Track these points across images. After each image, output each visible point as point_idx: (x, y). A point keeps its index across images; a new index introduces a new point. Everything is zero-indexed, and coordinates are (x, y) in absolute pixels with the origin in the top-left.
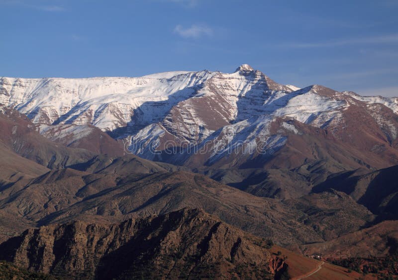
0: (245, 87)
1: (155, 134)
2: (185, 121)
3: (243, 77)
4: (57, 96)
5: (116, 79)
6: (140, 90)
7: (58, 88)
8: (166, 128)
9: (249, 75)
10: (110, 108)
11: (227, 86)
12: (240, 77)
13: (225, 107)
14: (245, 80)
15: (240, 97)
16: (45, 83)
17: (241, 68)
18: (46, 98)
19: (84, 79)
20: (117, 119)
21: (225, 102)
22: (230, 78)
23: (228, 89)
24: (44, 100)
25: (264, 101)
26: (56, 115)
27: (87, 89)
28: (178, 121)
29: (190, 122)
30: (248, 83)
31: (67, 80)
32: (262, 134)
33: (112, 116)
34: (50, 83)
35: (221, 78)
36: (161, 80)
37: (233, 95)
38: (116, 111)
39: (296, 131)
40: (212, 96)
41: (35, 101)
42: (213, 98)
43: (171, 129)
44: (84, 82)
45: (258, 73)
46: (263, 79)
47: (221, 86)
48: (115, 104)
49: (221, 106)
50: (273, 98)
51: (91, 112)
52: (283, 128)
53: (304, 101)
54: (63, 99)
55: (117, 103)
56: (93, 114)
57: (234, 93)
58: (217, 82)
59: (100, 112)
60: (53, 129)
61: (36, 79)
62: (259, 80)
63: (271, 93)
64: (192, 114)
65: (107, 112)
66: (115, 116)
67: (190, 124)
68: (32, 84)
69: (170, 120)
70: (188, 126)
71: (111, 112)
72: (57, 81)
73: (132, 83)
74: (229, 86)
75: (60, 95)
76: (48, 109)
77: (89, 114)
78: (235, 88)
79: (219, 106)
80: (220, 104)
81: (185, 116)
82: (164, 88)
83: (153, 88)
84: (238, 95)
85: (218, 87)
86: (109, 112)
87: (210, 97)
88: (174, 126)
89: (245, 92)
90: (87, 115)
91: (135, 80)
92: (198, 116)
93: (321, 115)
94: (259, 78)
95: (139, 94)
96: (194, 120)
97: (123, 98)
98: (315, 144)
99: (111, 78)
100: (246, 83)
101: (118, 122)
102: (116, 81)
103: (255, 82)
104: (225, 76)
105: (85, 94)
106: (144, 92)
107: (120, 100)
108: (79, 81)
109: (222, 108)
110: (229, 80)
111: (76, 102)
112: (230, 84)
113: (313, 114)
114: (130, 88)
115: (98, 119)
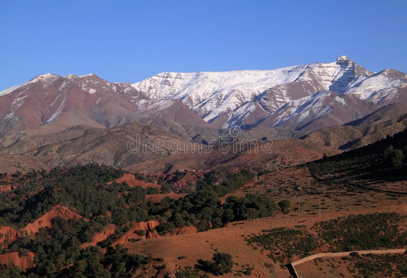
0: (339, 73)
1: (249, 109)
2: (277, 99)
3: (339, 66)
4: (203, 85)
5: (250, 72)
6: (265, 80)
7: (205, 79)
8: (262, 105)
9: (343, 64)
10: (236, 93)
11: (324, 73)
12: (336, 66)
13: (318, 89)
14: (340, 68)
15: (333, 81)
16: (198, 76)
17: (339, 59)
18: (195, 87)
19: (226, 72)
20: (239, 101)
21: (319, 85)
22: (328, 67)
23: (324, 75)
24: (193, 88)
25: (349, 83)
26: (199, 99)
27: (226, 79)
28: (271, 100)
29: (281, 100)
30: (341, 70)
31: (214, 73)
32: (316, 105)
33: (236, 98)
34: (200, 76)
35: (320, 67)
36: (284, 72)
37: (328, 80)
38: (240, 94)
39: (344, 103)
40: (308, 81)
41: (187, 89)
42: (309, 82)
43: (265, 106)
44: (226, 74)
45: (351, 62)
46: (353, 67)
47: (319, 73)
48: (240, 89)
49: (315, 88)
50: (355, 81)
51: (221, 97)
52: (335, 101)
53: (374, 81)
54: (207, 87)
55: (243, 89)
56: (223, 98)
57: (329, 78)
58: (316, 70)
59: (228, 96)
60: (148, 103)
61: (192, 73)
62: (350, 68)
63: (354, 77)
64: (284, 94)
65: (233, 96)
66: (238, 98)
67: (281, 102)
68: (189, 77)
69: (265, 99)
70: (279, 103)
71: (236, 96)
72: (206, 74)
73: (262, 74)
74: (326, 73)
75: (205, 84)
76: (193, 95)
77: (220, 98)
78: (331, 75)
79: (313, 89)
80: (314, 87)
81: (278, 96)
82: (284, 77)
83: (276, 77)
84: (332, 80)
85: (317, 74)
86: (234, 96)
87: (306, 82)
88: (267, 103)
89: (338, 78)
90: (218, 98)
91: (264, 72)
92: (288, 95)
93: (381, 91)
94: (350, 66)
95: (264, 82)
96: (284, 99)
97: (249, 85)
98: (356, 113)
99: (247, 71)
100: (340, 71)
101: (239, 103)
102: (249, 73)
103: (347, 69)
104: (324, 65)
105: (223, 84)
106: (268, 81)
107: (246, 87)
108: (222, 74)
109: (315, 90)
110: (327, 69)
111: (216, 89)
112: (327, 72)
113: (375, 91)
114: (259, 78)
115: (225, 101)
